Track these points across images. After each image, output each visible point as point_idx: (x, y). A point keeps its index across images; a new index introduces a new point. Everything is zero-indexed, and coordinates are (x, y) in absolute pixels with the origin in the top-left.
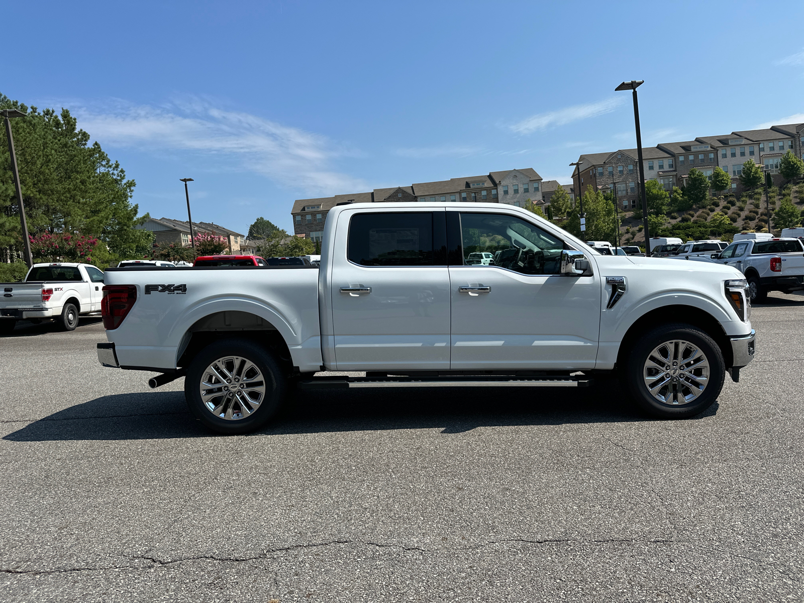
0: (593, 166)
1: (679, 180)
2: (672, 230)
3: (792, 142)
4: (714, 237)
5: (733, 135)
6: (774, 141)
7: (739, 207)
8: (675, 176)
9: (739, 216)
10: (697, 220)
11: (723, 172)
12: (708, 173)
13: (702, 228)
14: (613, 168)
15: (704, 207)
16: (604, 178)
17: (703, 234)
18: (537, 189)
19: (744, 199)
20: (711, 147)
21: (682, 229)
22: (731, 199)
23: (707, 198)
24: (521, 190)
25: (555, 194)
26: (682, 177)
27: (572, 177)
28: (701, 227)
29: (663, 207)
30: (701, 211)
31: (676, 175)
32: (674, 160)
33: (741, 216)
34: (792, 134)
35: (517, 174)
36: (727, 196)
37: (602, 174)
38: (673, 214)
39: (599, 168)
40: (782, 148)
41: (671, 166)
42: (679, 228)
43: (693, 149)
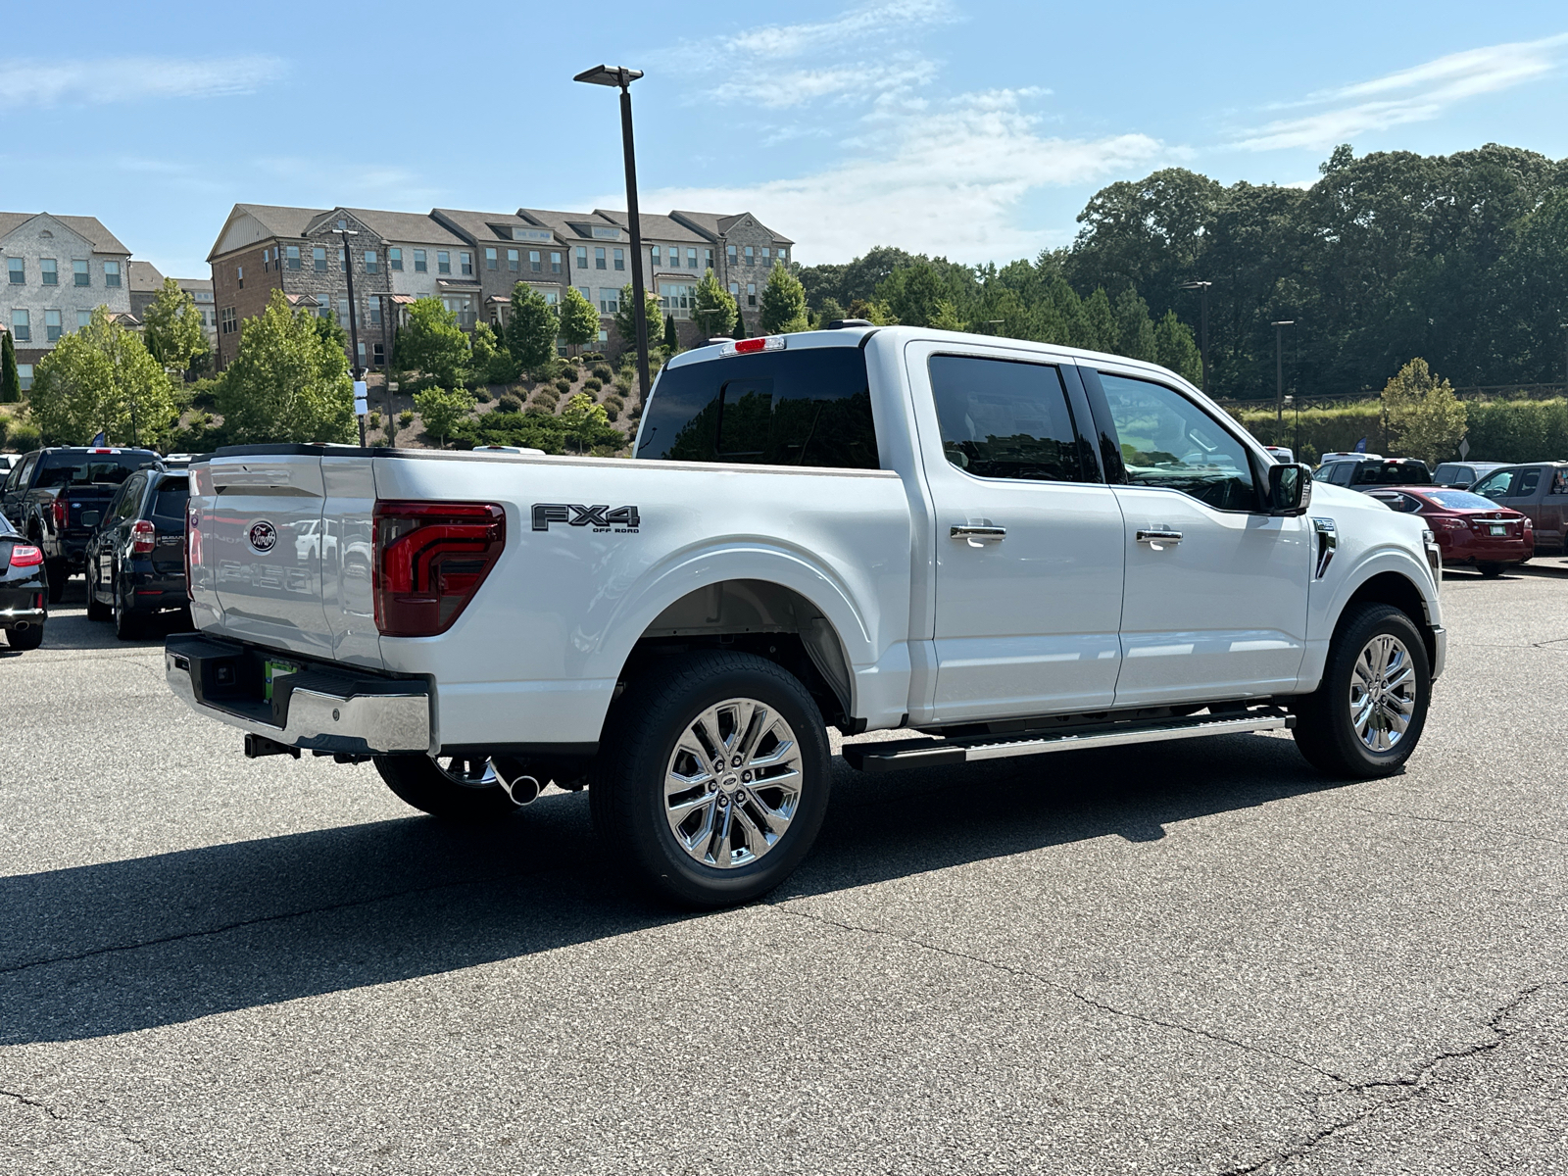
0: (274, 238)
1: (487, 309)
2: (482, 428)
3: (711, 252)
4: (573, 452)
5: (597, 216)
6: (680, 246)
7: (619, 387)
8: (476, 296)
9: (621, 406)
10: (535, 409)
11: (583, 302)
12: (551, 297)
13: (548, 429)
14: (327, 253)
15: (545, 380)
16: (305, 277)
17: (551, 443)
18: (114, 281)
19: (627, 369)
20: (555, 238)
21: (504, 429)
22: (601, 366)
23: (553, 359)
24: (66, 277)
25: (159, 301)
26: (494, 302)
27: (208, 261)
28: (544, 427)
29: (457, 371)
30: (541, 389)
31: (479, 294)
32: (473, 256)
33: (625, 408)
34: (713, 235)
35: (54, 229)
36: (590, 359)
37: (297, 264)
38: (478, 390)
39: (289, 248)
40: (693, 263)
41: (467, 269)
42: (496, 425)
43: (516, 236)
